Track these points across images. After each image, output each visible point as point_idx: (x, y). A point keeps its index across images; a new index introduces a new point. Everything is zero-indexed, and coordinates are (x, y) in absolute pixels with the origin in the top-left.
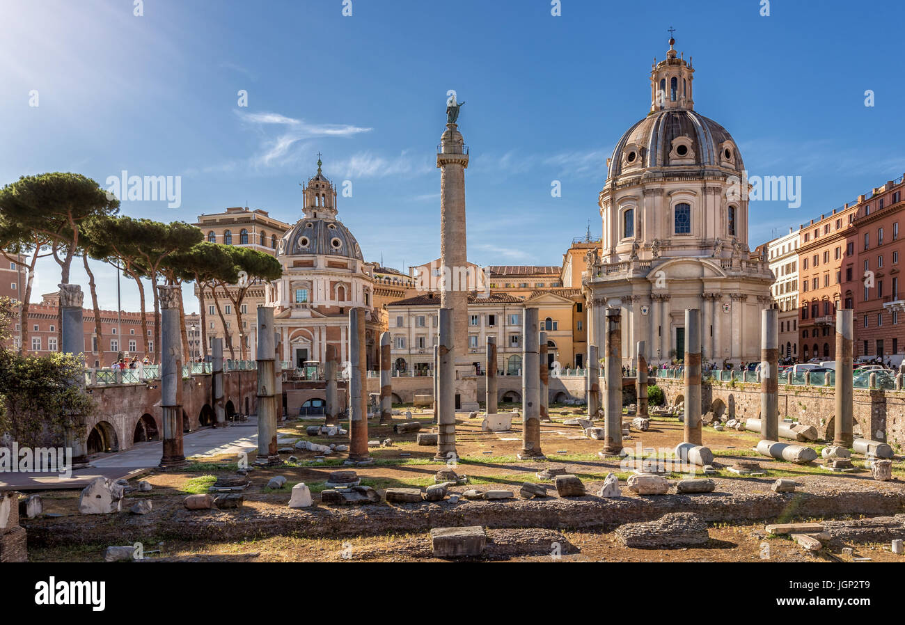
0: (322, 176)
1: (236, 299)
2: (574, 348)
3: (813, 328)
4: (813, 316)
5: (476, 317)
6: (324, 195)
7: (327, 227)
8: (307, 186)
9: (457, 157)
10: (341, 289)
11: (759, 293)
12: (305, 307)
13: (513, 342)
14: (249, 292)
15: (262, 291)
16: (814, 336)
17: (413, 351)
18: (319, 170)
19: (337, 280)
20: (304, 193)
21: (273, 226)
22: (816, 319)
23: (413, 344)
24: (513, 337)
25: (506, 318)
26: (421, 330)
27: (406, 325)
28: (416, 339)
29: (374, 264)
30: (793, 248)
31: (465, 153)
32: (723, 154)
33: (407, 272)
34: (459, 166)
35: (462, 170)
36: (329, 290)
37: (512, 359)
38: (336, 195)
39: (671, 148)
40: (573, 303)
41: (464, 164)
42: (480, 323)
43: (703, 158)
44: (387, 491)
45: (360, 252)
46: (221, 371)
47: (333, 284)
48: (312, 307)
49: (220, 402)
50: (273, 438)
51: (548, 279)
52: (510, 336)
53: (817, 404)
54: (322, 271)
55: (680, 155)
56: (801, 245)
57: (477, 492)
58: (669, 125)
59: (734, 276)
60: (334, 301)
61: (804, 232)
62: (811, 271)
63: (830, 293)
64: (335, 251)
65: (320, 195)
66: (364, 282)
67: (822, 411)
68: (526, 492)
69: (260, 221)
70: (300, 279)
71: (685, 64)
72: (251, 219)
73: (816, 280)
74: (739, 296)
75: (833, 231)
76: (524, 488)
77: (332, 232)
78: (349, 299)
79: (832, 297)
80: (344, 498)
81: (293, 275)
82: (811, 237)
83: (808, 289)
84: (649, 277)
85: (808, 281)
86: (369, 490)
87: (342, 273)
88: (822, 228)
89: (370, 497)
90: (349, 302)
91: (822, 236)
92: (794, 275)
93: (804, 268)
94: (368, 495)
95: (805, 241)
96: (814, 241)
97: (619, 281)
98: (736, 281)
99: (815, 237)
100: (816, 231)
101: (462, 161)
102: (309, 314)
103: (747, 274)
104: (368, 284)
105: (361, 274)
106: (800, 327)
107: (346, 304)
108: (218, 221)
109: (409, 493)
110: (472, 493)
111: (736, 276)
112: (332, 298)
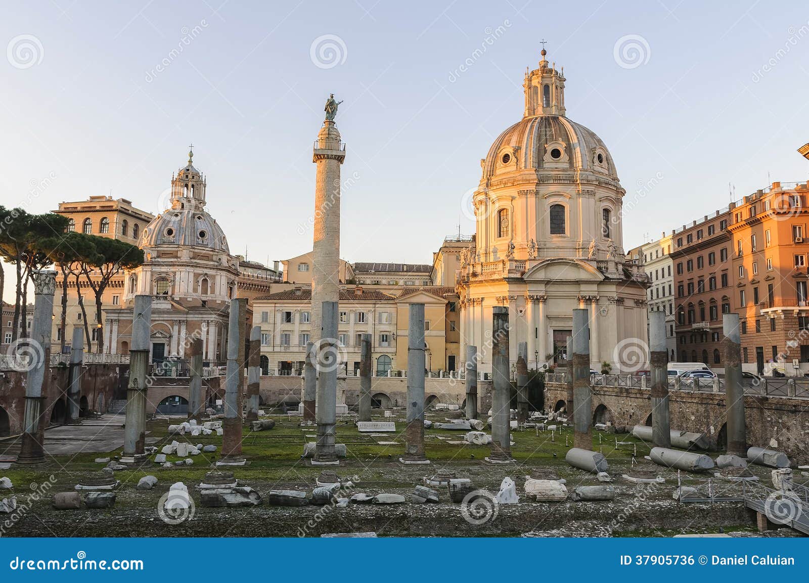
0: (192, 167)
1: (97, 289)
2: (446, 349)
3: (691, 334)
4: (690, 322)
5: (345, 314)
6: (193, 186)
7: (194, 217)
8: (176, 176)
9: (334, 153)
10: (205, 281)
11: (636, 297)
12: (165, 298)
13: (383, 341)
14: (112, 282)
15: (122, 282)
16: (692, 342)
17: (277, 349)
18: (190, 162)
19: (201, 272)
20: (173, 183)
21: (136, 216)
22: (693, 325)
23: (278, 341)
24: (383, 336)
25: (377, 316)
26: (287, 326)
27: (271, 320)
28: (282, 335)
29: (238, 257)
30: (666, 253)
31: (342, 149)
32: (596, 159)
33: (271, 266)
34: (336, 161)
35: (339, 167)
36: (192, 282)
37: (382, 360)
38: (205, 187)
39: (546, 152)
40: (446, 302)
41: (340, 159)
42: (349, 320)
43: (576, 162)
44: (271, 493)
45: (227, 243)
46: (80, 364)
47: (197, 276)
48: (173, 299)
49: (75, 397)
50: (141, 435)
51: (417, 277)
52: (380, 335)
53: (706, 411)
54: (186, 262)
55: (554, 158)
56: (674, 250)
57: (367, 496)
58: (543, 129)
59: (611, 279)
60: (197, 294)
61: (677, 238)
62: (686, 276)
63: (706, 298)
64: (201, 243)
65: (190, 185)
66: (229, 275)
67: (712, 418)
68: (417, 497)
69: (123, 210)
70: (162, 270)
71: (557, 73)
72: (114, 208)
73: (691, 285)
74: (616, 299)
75: (706, 237)
76: (417, 493)
77: (199, 223)
78: (213, 292)
79: (708, 302)
80: (225, 500)
81: (155, 265)
82: (685, 242)
83: (683, 294)
84: (525, 277)
85: (682, 286)
86: (251, 491)
87: (207, 265)
88: (694, 233)
89: (252, 499)
90: (212, 295)
91: (695, 242)
92: (669, 280)
93: (679, 273)
94: (250, 496)
95: (679, 246)
96: (687, 246)
97: (493, 280)
98: (612, 283)
99: (688, 242)
100: (689, 238)
101: (339, 156)
102: (169, 306)
103: (623, 277)
104: (232, 277)
105: (226, 267)
106: (677, 333)
107: (209, 297)
108: (79, 209)
109: (294, 495)
110: (361, 497)
111: (613, 279)
112: (195, 290)
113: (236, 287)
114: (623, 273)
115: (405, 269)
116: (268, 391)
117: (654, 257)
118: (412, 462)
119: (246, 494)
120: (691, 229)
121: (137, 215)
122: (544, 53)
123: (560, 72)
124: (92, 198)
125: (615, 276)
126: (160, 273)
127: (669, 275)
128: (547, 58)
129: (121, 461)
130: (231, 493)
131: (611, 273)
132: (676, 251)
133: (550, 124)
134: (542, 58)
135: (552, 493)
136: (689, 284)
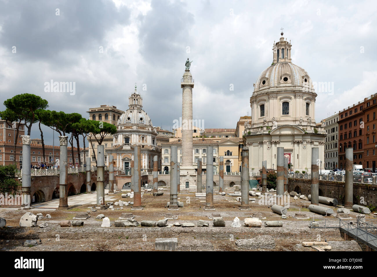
1: (99, 142)
5: (198, 150)
7: (138, 112)
8: (131, 96)
10: (143, 138)
11: (319, 141)
12: (128, 145)
14: (105, 139)
18: (136, 90)
19: (141, 134)
20: (129, 99)
24: (214, 158)
27: (169, 153)
30: (336, 121)
31: (193, 82)
32: (304, 81)
34: (190, 87)
35: (192, 89)
36: (138, 138)
39: (281, 79)
40: (239, 144)
42: (199, 152)
43: (295, 83)
44: (142, 222)
46: (90, 171)
47: (140, 136)
48: (131, 145)
49: (89, 183)
51: (230, 134)
53: (338, 189)
54: (135, 130)
55: (284, 82)
56: (339, 120)
57: (180, 223)
58: (280, 68)
59: (308, 133)
60: (140, 143)
61: (341, 114)
62: (344, 131)
63: (352, 141)
64: (141, 122)
65: (136, 100)
66: (152, 135)
67: (341, 192)
68: (199, 224)
69: (113, 110)
70: (126, 134)
71: (288, 43)
72: (110, 110)
73: (346, 135)
74: (310, 141)
75: (353, 114)
76: (199, 222)
77: (140, 115)
78: (146, 142)
79: (353, 142)
80: (124, 224)
81: (124, 132)
82: (344, 116)
83: (342, 139)
84: (271, 133)
85: (342, 135)
86: (134, 221)
87: (144, 131)
88: (348, 112)
89: (135, 224)
90: (146, 143)
91: (349, 116)
92: (336, 133)
93: (341, 130)
94: (134, 223)
95: (341, 118)
96: (345, 118)
97: (258, 135)
98: (309, 135)
99: (346, 116)
100: (346, 114)
101: (191, 85)
102: (130, 148)
103: (314, 132)
104: (154, 136)
105: (151, 132)
106: (339, 156)
107: (145, 144)
108: (97, 110)
109: (150, 223)
110: (177, 224)
111: (309, 133)
112: (139, 141)
113: (156, 140)
114: (314, 130)
115: (225, 131)
116: (168, 180)
117: (331, 123)
118: (208, 209)
119: (132, 222)
120: (347, 110)
121: (118, 112)
122: (282, 34)
123: (289, 42)
124: (101, 106)
125: (310, 132)
126: (126, 135)
127: (337, 131)
128: (283, 36)
129: (96, 208)
130: (127, 222)
131: (308, 131)
132: (340, 120)
133: (283, 66)
134: (281, 36)
135: (255, 223)
136: (345, 135)
